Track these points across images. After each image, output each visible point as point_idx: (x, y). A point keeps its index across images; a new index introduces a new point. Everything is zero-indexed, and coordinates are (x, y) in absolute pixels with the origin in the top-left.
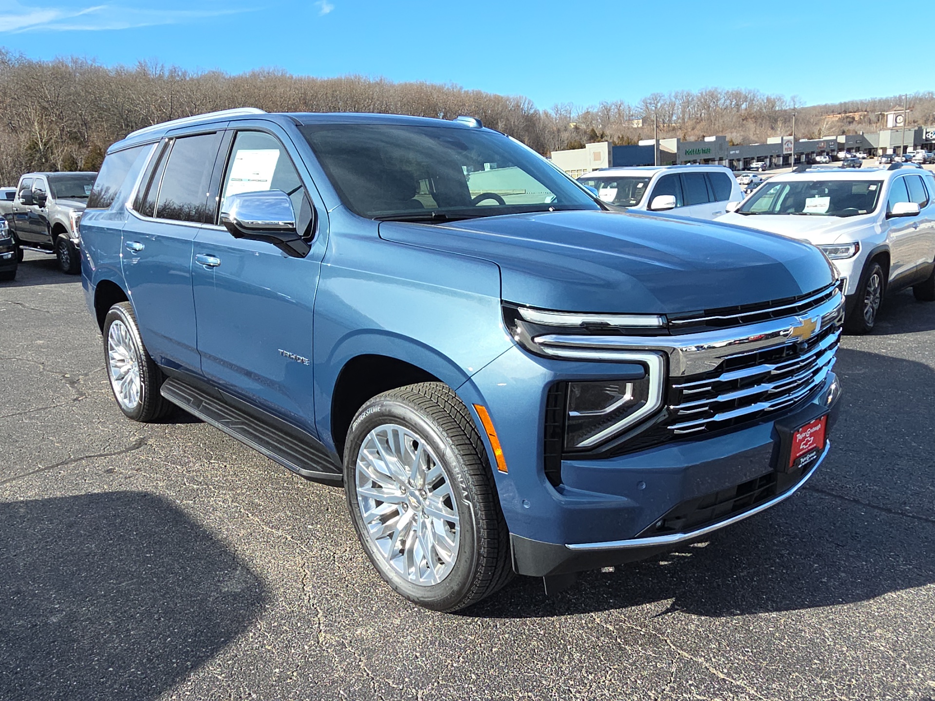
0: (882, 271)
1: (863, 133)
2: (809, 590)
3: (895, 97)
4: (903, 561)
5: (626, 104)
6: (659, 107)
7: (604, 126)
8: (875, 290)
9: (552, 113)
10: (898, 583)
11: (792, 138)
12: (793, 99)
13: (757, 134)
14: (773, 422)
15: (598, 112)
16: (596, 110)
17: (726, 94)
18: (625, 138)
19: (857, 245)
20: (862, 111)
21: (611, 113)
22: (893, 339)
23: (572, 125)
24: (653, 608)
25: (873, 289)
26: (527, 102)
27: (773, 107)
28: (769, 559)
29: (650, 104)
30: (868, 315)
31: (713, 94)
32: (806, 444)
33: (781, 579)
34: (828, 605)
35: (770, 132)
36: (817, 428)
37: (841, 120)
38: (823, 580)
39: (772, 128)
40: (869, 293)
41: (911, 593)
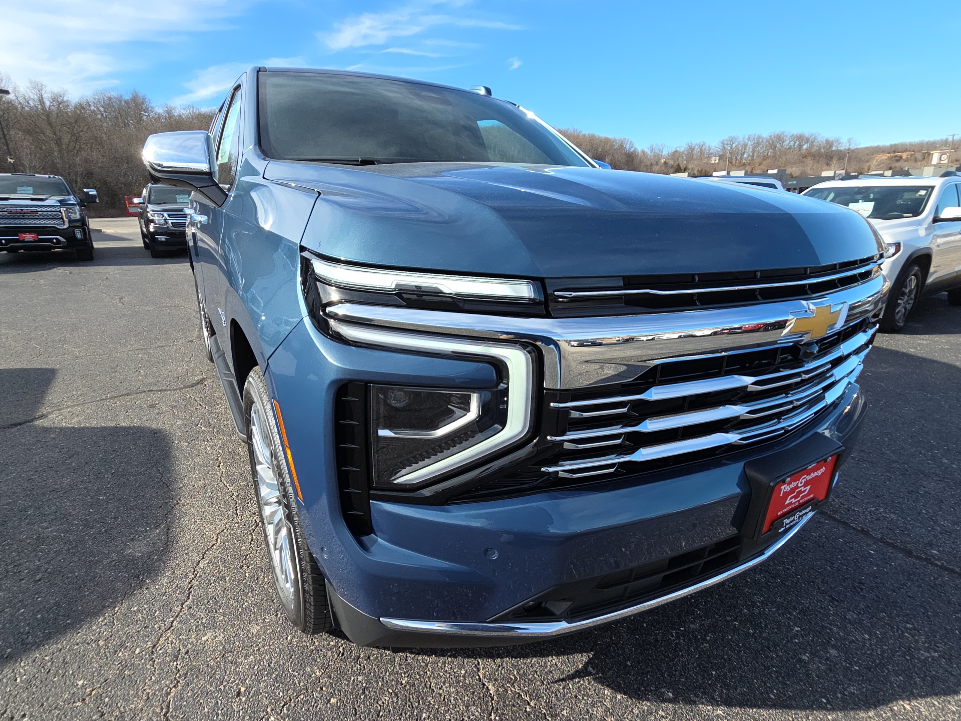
0: (921, 273)
1: (908, 169)
2: (780, 673)
3: (942, 140)
4: (926, 642)
5: (707, 144)
6: (733, 147)
7: (688, 162)
8: (911, 291)
9: (648, 151)
10: (915, 682)
11: (843, 172)
12: (849, 140)
13: (813, 169)
14: (742, 464)
15: (684, 151)
16: (683, 149)
17: (790, 136)
18: (703, 171)
19: (898, 246)
20: (910, 151)
21: (695, 152)
22: (923, 339)
23: (663, 161)
24: (559, 665)
25: (908, 289)
26: (629, 143)
27: (830, 147)
28: (735, 607)
29: (727, 144)
30: (899, 315)
31: (780, 137)
32: (795, 497)
33: (744, 645)
34: (804, 708)
35: (825, 167)
36: (819, 473)
37: (890, 159)
38: (803, 657)
39: (828, 164)
40: (903, 294)
41: (934, 705)
